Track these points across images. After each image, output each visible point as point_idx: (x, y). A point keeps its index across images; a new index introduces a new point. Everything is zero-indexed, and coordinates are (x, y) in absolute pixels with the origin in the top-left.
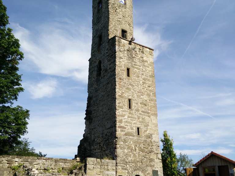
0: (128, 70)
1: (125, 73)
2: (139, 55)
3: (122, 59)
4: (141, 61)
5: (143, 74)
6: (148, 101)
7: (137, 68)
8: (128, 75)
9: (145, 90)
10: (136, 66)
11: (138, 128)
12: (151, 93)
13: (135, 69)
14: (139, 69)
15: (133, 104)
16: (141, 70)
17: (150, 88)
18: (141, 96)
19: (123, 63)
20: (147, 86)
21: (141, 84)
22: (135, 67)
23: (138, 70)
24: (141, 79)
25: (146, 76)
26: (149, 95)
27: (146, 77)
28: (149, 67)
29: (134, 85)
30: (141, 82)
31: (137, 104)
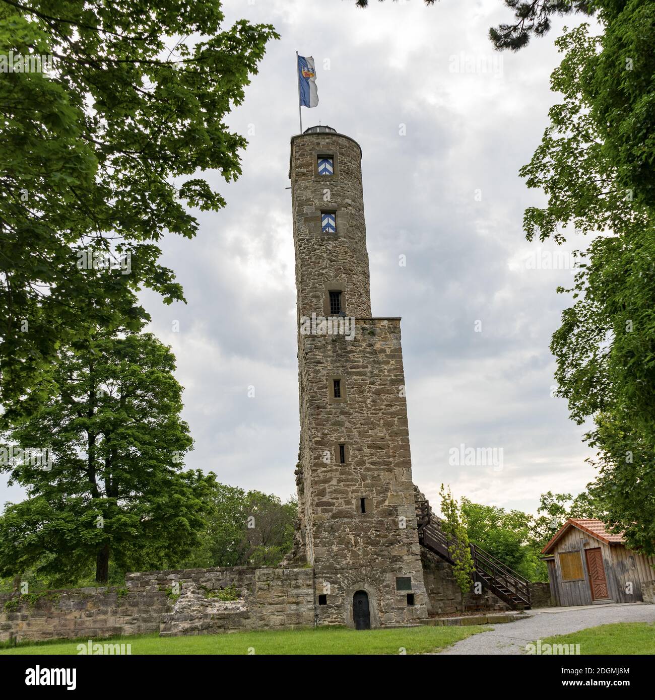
0: (337, 383)
1: (330, 392)
2: (364, 340)
3: (322, 363)
4: (368, 355)
5: (372, 383)
6: (387, 437)
7: (357, 374)
8: (337, 394)
9: (380, 414)
10: (357, 370)
11: (363, 500)
12: (396, 419)
13: (355, 377)
14: (364, 374)
15: (351, 452)
16: (369, 374)
17: (393, 409)
18: (370, 431)
19: (325, 372)
20: (384, 407)
21: (369, 406)
22: (354, 372)
23: (359, 377)
24: (369, 394)
25: (380, 384)
26: (388, 425)
27: (381, 387)
28: (389, 363)
29: (351, 411)
30: (369, 401)
31: (359, 450)
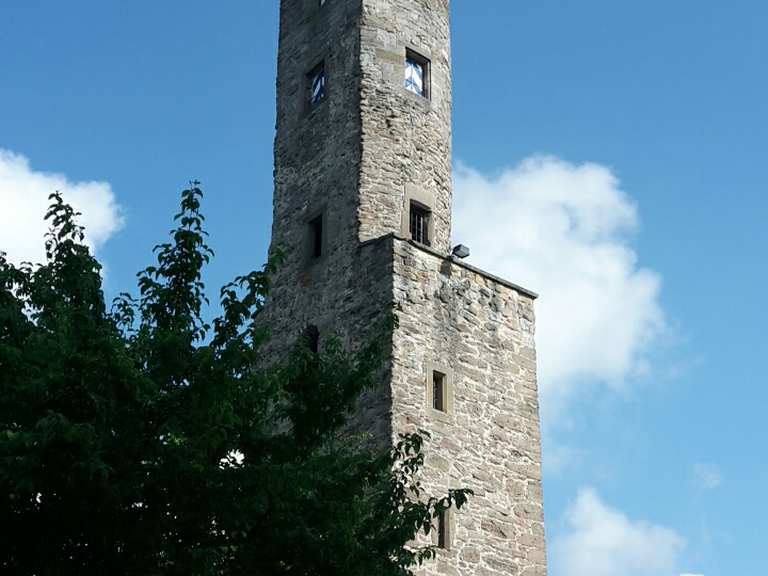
0: (438, 378)
1: (428, 394)
2: (482, 316)
3: (417, 332)
4: (487, 345)
5: (493, 401)
6: (512, 515)
7: (473, 375)
8: (438, 404)
9: (502, 466)
10: (471, 367)
12: (525, 482)
13: (467, 379)
14: (480, 378)
15: (456, 529)
16: (487, 381)
17: (521, 462)
18: (487, 493)
19: (420, 351)
20: (507, 453)
21: (487, 443)
22: (466, 369)
23: (474, 383)
24: (489, 422)
25: (504, 407)
26: (514, 491)
27: (505, 412)
28: (517, 372)
29: (460, 444)
30: (486, 433)
31: (470, 527)
